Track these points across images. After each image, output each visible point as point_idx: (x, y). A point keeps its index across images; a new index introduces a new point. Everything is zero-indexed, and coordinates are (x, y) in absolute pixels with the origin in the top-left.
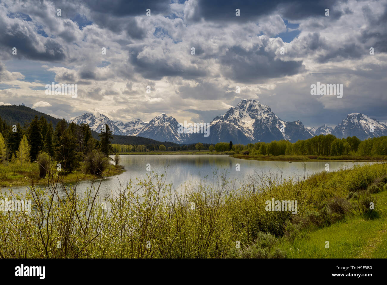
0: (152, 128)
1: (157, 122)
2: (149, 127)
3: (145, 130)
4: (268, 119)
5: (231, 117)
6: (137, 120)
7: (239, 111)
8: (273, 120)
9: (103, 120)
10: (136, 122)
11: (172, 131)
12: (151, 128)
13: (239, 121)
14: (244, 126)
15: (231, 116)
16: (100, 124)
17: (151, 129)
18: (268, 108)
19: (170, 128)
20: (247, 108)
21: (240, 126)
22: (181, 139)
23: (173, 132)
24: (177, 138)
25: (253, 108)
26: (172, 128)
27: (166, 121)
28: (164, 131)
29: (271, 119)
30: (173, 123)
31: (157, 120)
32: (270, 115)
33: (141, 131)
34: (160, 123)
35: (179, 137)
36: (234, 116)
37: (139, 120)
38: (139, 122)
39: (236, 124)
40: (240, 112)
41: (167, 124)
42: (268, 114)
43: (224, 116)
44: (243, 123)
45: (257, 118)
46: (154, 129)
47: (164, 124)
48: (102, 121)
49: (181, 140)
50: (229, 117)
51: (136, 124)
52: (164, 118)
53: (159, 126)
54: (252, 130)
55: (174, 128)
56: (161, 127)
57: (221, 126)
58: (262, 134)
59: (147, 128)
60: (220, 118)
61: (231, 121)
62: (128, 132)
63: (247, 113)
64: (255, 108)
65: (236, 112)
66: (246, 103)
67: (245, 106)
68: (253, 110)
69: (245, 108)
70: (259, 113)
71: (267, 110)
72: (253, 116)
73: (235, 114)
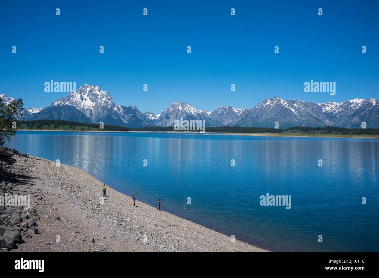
4: (107, 103)
5: (73, 99)
8: (111, 104)
13: (80, 103)
14: (85, 108)
21: (81, 108)
25: (93, 92)
32: (109, 100)
39: (78, 106)
40: (81, 96)
44: (84, 106)
45: (98, 102)
50: (70, 100)
60: (62, 100)
61: (72, 103)
63: (88, 97)
64: (95, 93)
65: (77, 95)
66: (87, 88)
67: (85, 90)
68: (93, 95)
69: (86, 92)
70: (99, 97)
71: (106, 95)
72: (94, 100)
73: (77, 97)
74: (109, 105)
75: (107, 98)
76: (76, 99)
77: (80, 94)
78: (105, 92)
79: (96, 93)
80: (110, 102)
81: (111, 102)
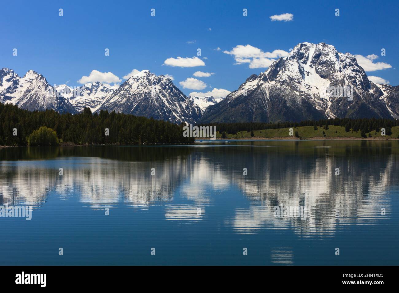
0: (126, 97)
1: (135, 86)
2: (120, 96)
3: (112, 101)
4: (354, 79)
5: (284, 74)
6: (94, 84)
7: (297, 64)
8: (362, 81)
9: (34, 81)
10: (93, 86)
11: (166, 102)
12: (123, 96)
13: (299, 83)
14: (311, 93)
15: (283, 72)
16: (28, 88)
17: (125, 100)
18: (351, 60)
19: (161, 96)
20: (310, 59)
21: (302, 92)
22: (183, 118)
23: (167, 104)
24: (175, 115)
25: (323, 58)
26: (165, 96)
27: (154, 84)
28: (152, 103)
29: (360, 80)
30: (167, 87)
31: (133, 81)
32: (357, 73)
33: (105, 103)
34: (140, 87)
35: (178, 113)
36: (287, 73)
37: (98, 83)
38: (98, 87)
39: (295, 88)
40: (299, 66)
41: (155, 88)
42: (353, 71)
43: (267, 73)
44: (308, 87)
45: (335, 77)
46: (132, 99)
47: (151, 88)
48: (32, 83)
49: (183, 120)
50: (278, 76)
51: (94, 91)
52: (147, 78)
53: (141, 92)
54: (327, 100)
55: (168, 96)
56: (144, 95)
57: (267, 92)
58: (349, 107)
59: (116, 98)
60: (260, 77)
61: (283, 82)
62: (80, 105)
63: (312, 67)
64: (328, 59)
65: (292, 65)
66: (307, 49)
67: (306, 55)
68: (323, 63)
69: (307, 58)
70: (337, 67)
71: (350, 63)
72: (325, 74)
73: (290, 70)
74: (358, 83)
75: (352, 69)
76: (289, 74)
77: (297, 63)
78: (347, 57)
79: (330, 59)
80: (360, 77)
81: (362, 77)
